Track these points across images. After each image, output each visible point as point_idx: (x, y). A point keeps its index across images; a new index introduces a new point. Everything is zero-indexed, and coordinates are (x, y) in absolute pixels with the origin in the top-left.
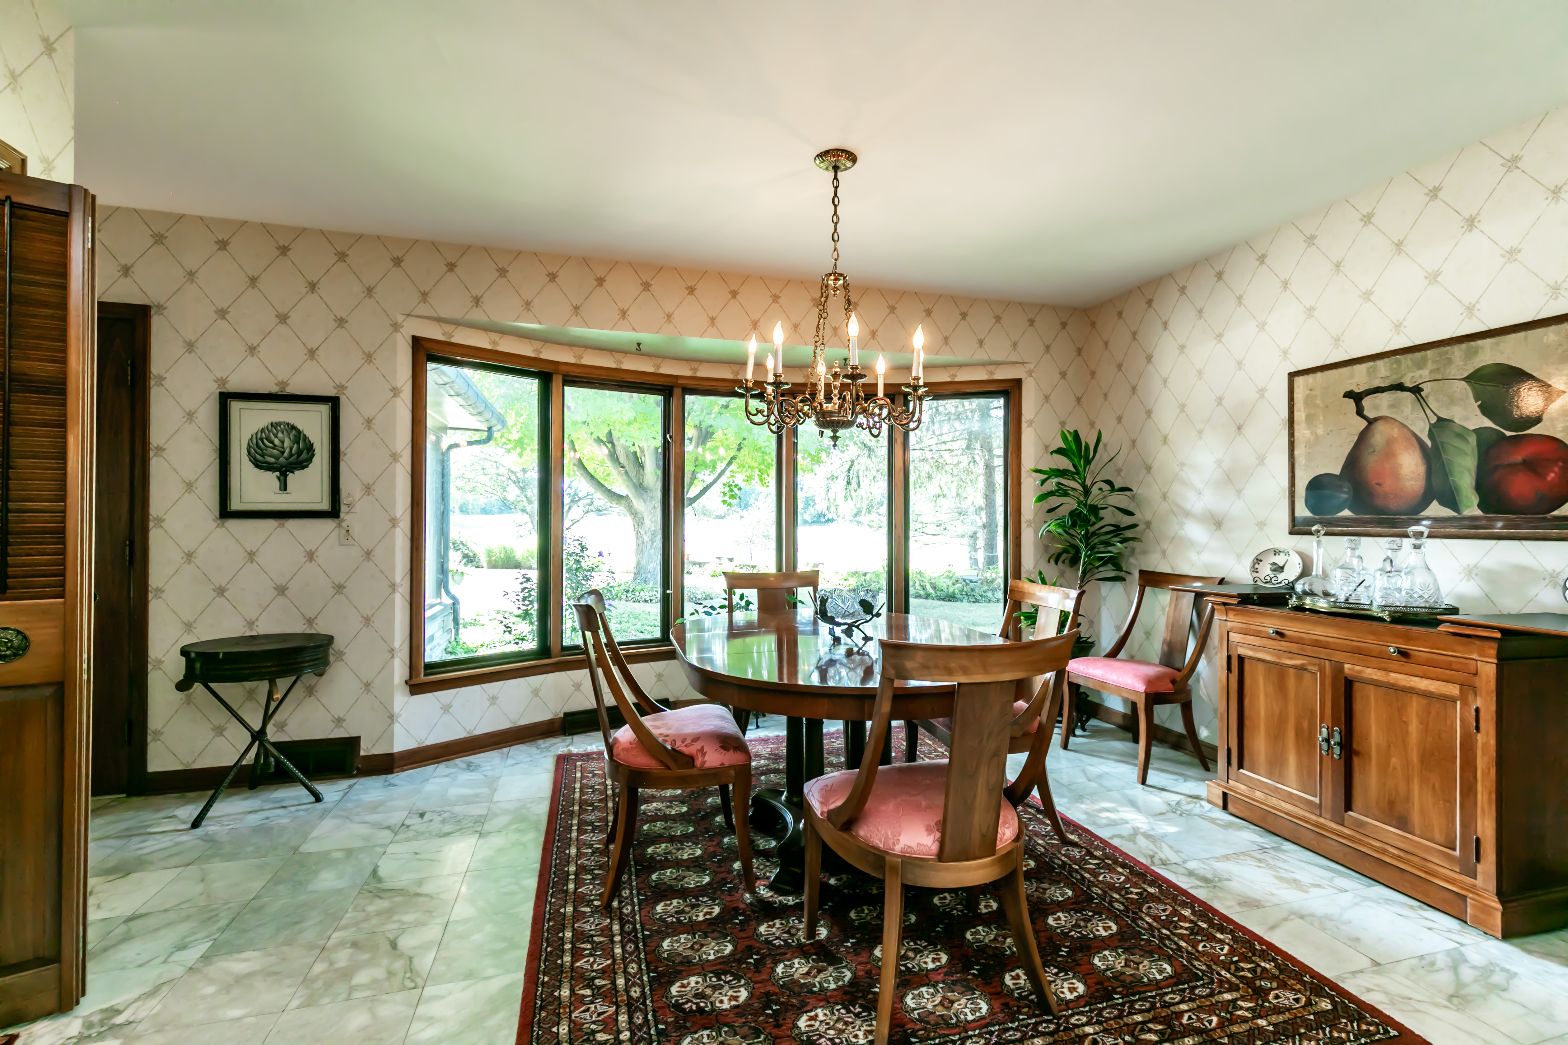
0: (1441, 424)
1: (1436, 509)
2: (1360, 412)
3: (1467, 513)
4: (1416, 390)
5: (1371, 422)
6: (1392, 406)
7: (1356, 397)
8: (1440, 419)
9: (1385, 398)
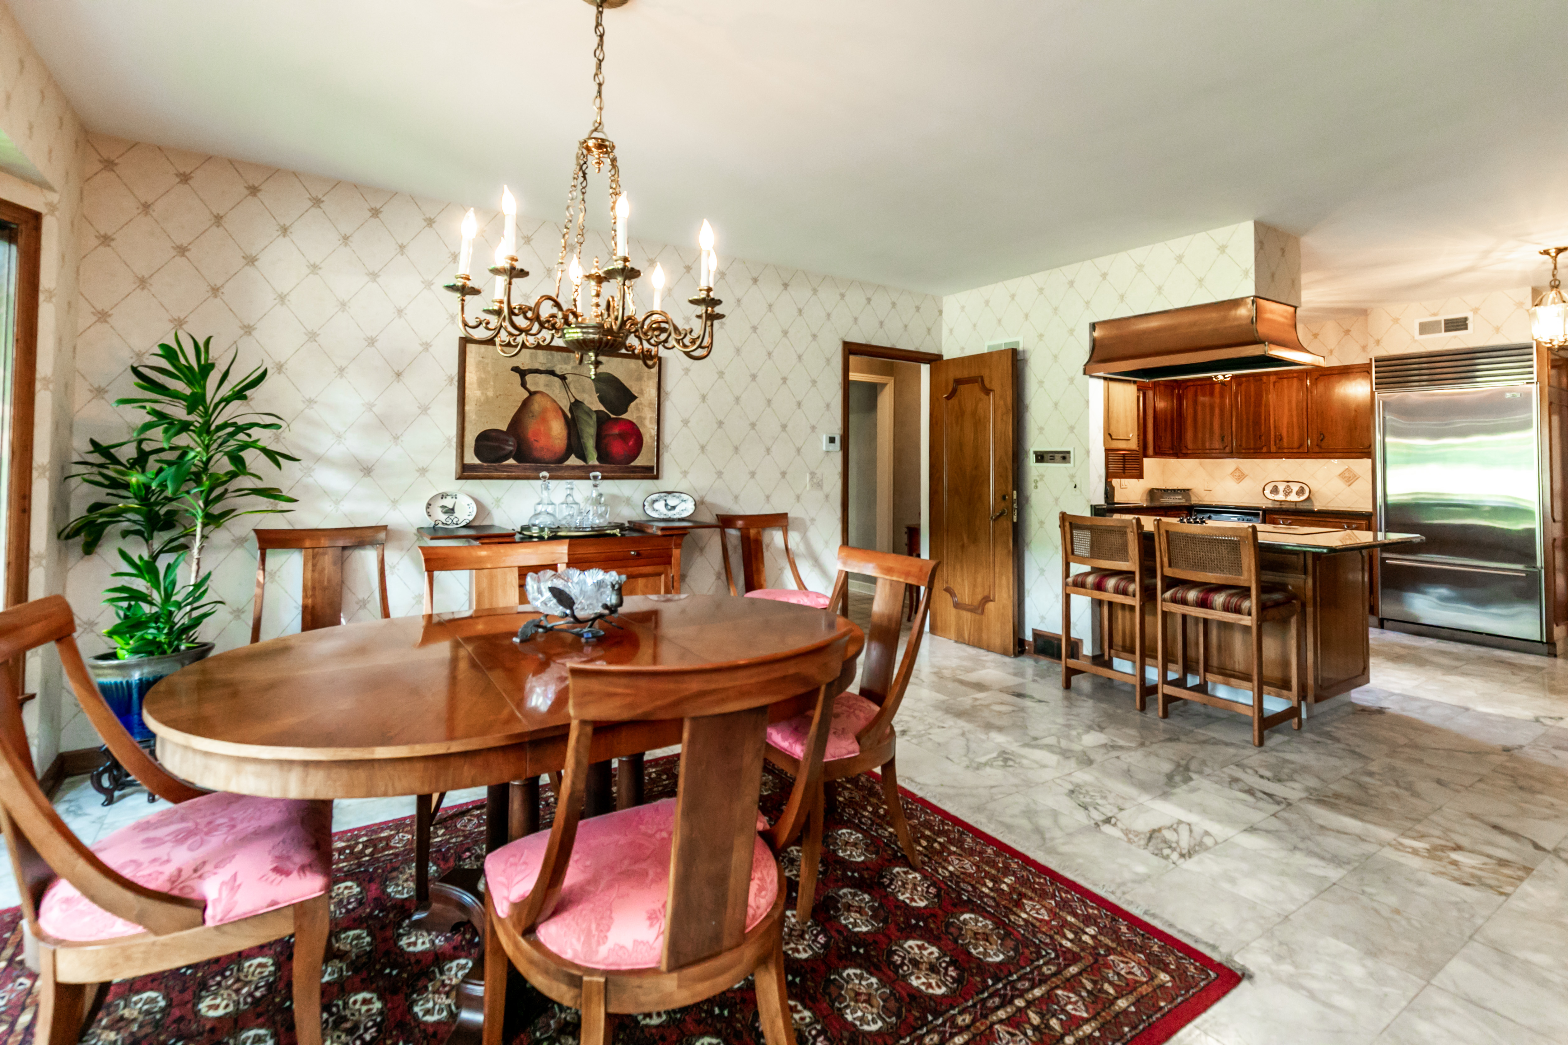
0: (576, 405)
1: (573, 461)
2: (524, 384)
3: (591, 463)
4: (563, 378)
5: (532, 394)
6: (546, 385)
7: (523, 373)
8: (576, 401)
9: (542, 378)
